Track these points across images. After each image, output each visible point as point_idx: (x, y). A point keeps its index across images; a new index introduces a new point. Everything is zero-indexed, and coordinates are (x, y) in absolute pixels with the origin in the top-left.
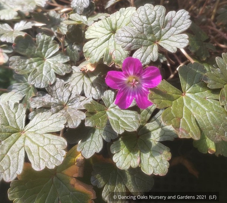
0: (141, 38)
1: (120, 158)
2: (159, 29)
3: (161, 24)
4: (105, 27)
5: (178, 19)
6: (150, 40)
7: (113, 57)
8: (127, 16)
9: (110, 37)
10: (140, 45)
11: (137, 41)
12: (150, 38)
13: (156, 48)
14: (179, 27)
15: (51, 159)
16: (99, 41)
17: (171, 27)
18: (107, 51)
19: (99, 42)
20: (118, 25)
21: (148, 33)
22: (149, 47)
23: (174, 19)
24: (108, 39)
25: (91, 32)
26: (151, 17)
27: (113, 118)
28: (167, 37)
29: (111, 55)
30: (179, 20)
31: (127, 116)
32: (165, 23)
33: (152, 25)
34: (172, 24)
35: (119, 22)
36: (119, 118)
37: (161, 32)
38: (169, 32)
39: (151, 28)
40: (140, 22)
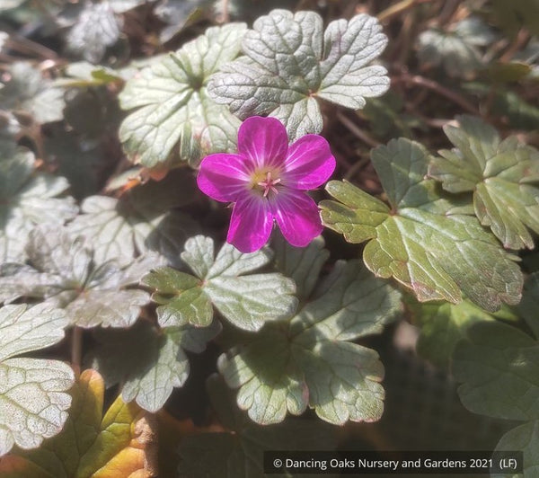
0: (275, 86)
1: (257, 395)
2: (313, 63)
3: (318, 52)
4: (173, 76)
5: (356, 36)
6: (296, 89)
7: (203, 143)
8: (226, 44)
9: (189, 97)
10: (274, 101)
11: (267, 93)
12: (296, 84)
13: (313, 105)
14: (361, 53)
15: (31, 421)
16: (160, 109)
17: (341, 54)
18: (187, 130)
19: (163, 111)
20: (207, 67)
21: (290, 73)
22: (297, 105)
23: (347, 36)
24: (183, 103)
25: (136, 91)
26: (291, 36)
27: (225, 299)
28: (335, 79)
29: (198, 138)
30: (357, 38)
31: (259, 287)
32: (327, 48)
33: (297, 53)
34: (343, 48)
35: (210, 58)
36: (240, 298)
37: (318, 69)
38: (337, 66)
39: (295, 61)
40: (267, 51)
